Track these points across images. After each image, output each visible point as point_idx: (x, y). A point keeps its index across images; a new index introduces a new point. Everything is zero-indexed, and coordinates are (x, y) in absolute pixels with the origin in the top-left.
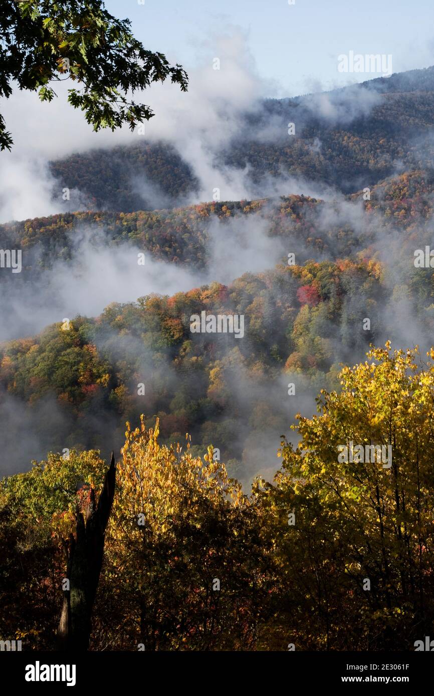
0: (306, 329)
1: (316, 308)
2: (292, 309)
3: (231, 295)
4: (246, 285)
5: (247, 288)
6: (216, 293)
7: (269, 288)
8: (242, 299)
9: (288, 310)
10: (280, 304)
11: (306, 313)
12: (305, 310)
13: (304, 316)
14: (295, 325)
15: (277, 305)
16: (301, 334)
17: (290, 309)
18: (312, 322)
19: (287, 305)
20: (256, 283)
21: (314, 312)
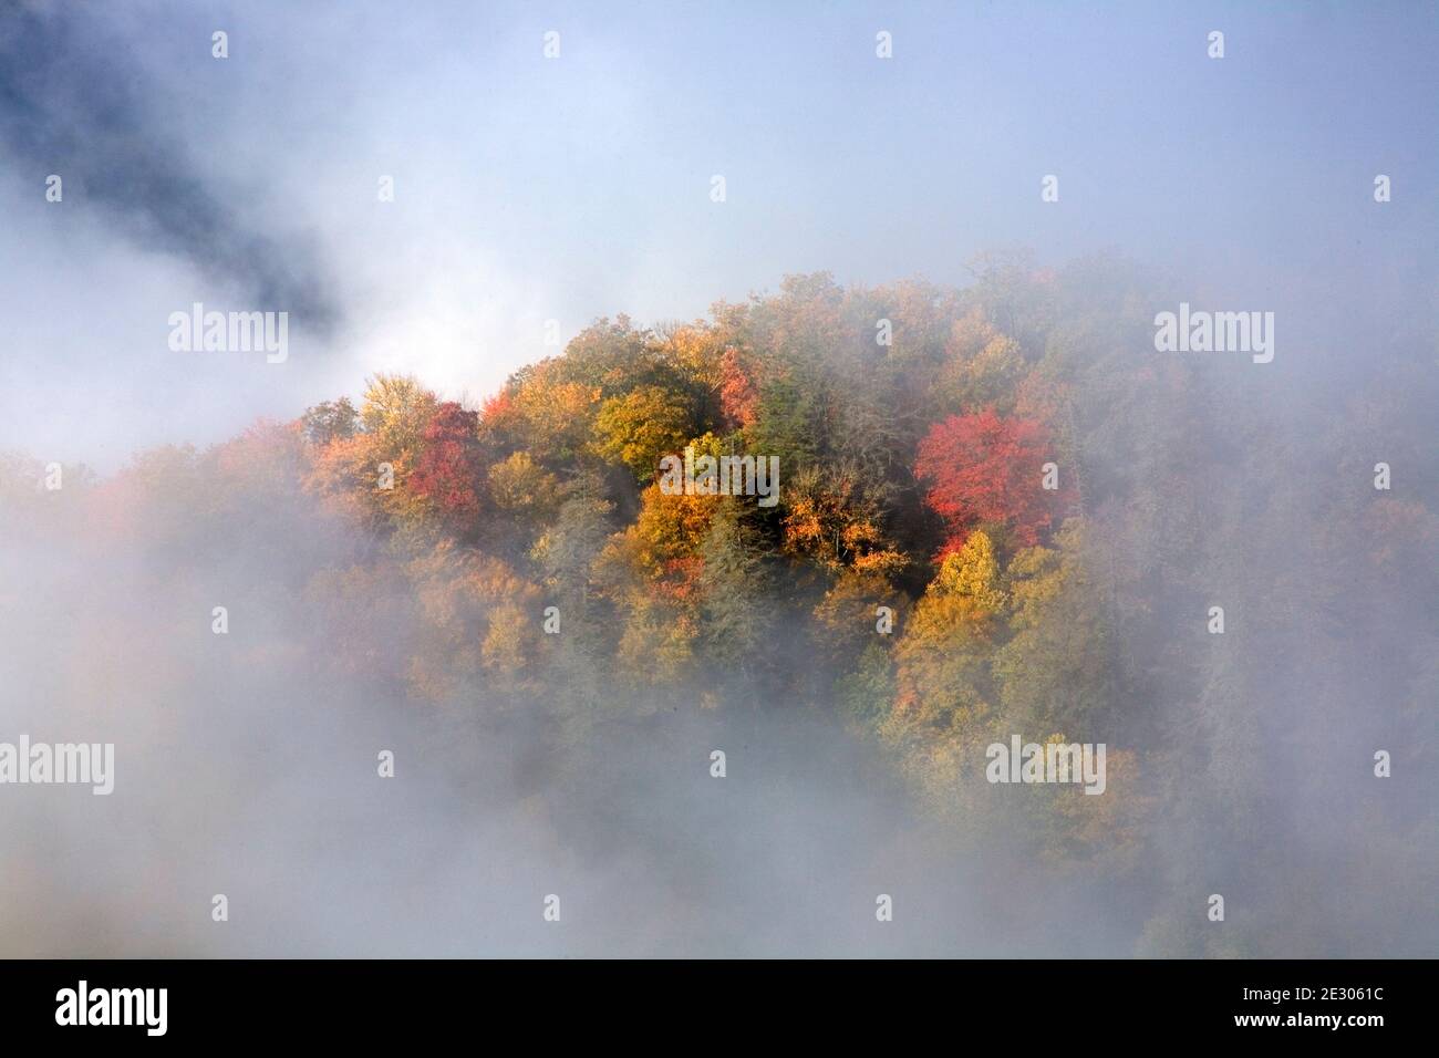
0: (977, 686)
1: (1041, 553)
2: (887, 558)
3: (500, 467)
4: (595, 408)
5: (603, 423)
6: (405, 454)
7: (740, 425)
8: (567, 497)
9: (862, 563)
10: (813, 529)
11: (976, 587)
12: (972, 564)
13: (963, 603)
14: (909, 662)
15: (792, 536)
16: (944, 720)
17: (870, 561)
18: (1014, 645)
19: (854, 533)
20: (657, 394)
21: (1028, 576)
